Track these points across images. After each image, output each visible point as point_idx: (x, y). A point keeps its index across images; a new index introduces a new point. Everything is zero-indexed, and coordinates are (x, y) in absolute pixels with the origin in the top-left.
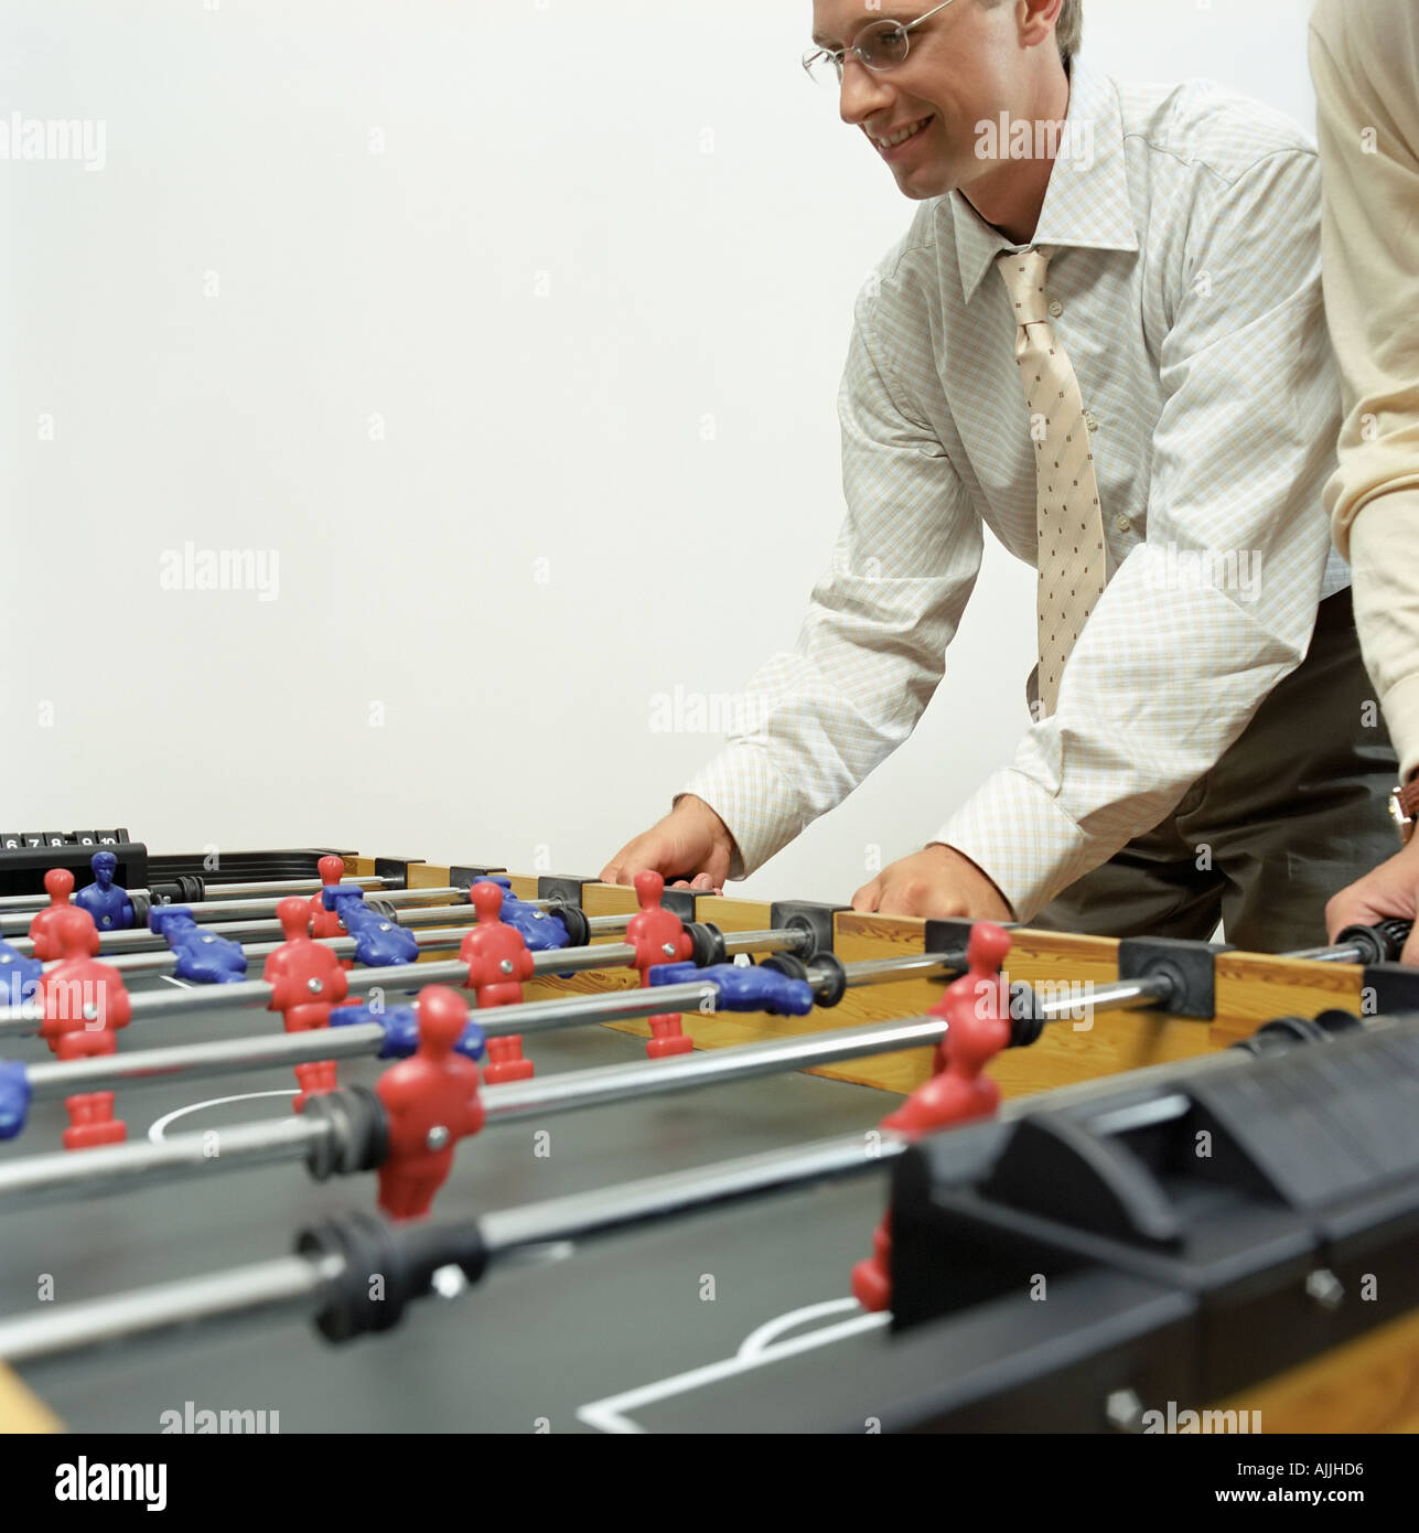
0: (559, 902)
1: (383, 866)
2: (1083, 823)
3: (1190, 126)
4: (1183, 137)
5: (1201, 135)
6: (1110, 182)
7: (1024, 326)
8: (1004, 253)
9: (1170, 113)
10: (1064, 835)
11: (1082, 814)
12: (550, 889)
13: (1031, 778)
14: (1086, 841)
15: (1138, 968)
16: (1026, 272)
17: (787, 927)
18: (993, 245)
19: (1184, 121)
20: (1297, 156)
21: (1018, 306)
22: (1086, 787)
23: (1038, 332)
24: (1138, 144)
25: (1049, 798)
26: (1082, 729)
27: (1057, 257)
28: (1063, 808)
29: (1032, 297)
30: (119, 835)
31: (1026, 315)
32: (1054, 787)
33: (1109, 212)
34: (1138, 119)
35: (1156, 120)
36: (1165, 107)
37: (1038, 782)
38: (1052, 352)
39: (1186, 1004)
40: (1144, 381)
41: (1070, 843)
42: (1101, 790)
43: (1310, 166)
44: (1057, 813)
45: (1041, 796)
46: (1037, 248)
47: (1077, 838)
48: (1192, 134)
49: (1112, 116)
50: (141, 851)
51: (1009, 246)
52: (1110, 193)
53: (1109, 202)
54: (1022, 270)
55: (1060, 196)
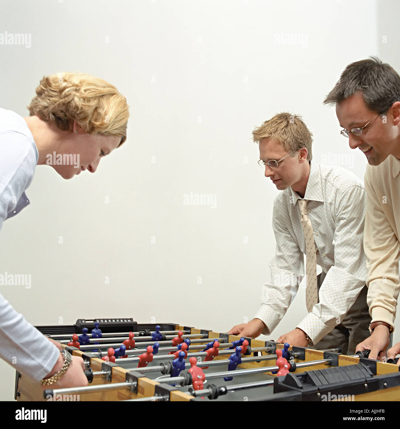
0: (224, 339)
1: (185, 328)
2: (325, 323)
3: (334, 179)
4: (333, 181)
5: (337, 181)
6: (318, 188)
7: (302, 215)
8: (299, 200)
9: (330, 175)
10: (322, 326)
11: (325, 322)
12: (222, 336)
13: (315, 314)
14: (326, 327)
15: (327, 357)
16: (303, 205)
17: (268, 346)
18: (297, 198)
19: (334, 177)
20: (355, 188)
21: (301, 211)
22: (326, 316)
23: (305, 217)
24: (324, 181)
25: (319, 318)
26: (324, 304)
27: (309, 202)
28: (322, 321)
29: (304, 210)
30: (131, 319)
31: (303, 213)
32: (320, 316)
33: (318, 194)
34: (324, 175)
35: (328, 176)
36: (329, 173)
37: (317, 315)
38: (307, 221)
39: (334, 364)
40: (330, 230)
41: (323, 327)
42: (329, 317)
43: (358, 189)
44: (320, 321)
45: (317, 318)
46: (305, 200)
47: (324, 327)
48: (335, 180)
49: (318, 174)
50: (136, 323)
51: (300, 198)
52: (318, 189)
53: (318, 191)
54: (302, 204)
55: (308, 190)
